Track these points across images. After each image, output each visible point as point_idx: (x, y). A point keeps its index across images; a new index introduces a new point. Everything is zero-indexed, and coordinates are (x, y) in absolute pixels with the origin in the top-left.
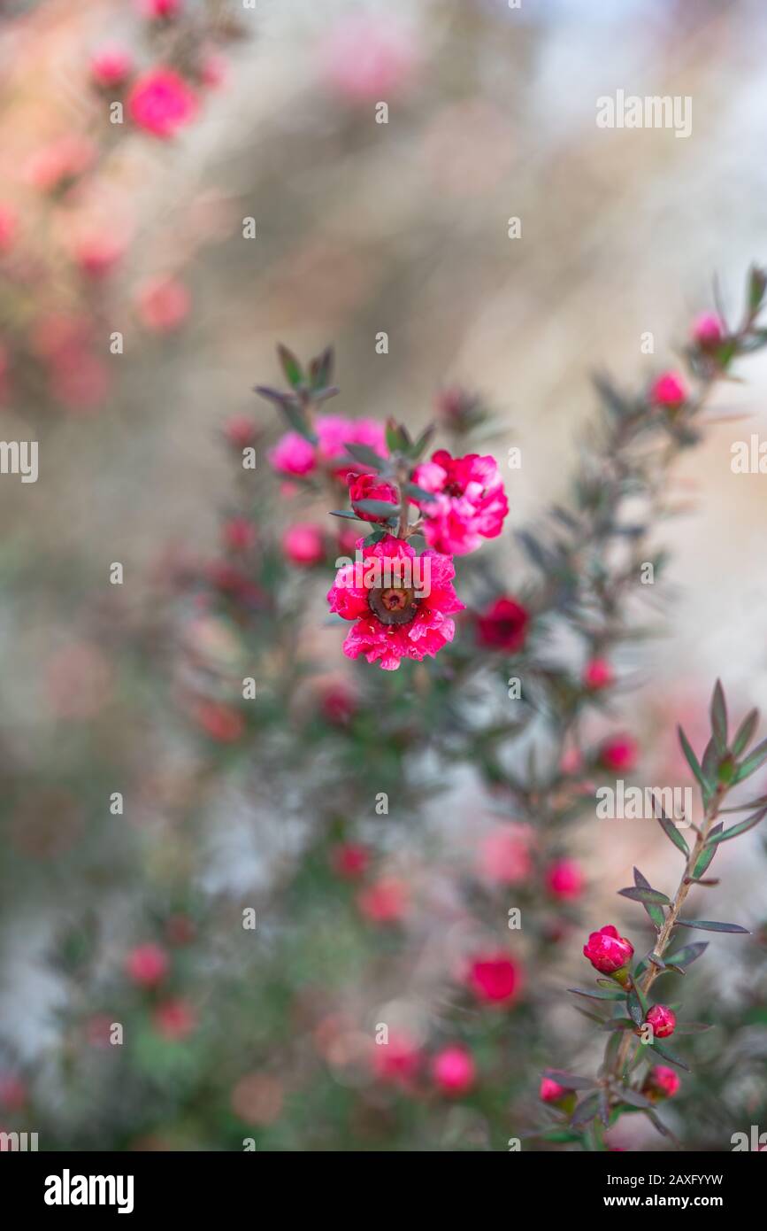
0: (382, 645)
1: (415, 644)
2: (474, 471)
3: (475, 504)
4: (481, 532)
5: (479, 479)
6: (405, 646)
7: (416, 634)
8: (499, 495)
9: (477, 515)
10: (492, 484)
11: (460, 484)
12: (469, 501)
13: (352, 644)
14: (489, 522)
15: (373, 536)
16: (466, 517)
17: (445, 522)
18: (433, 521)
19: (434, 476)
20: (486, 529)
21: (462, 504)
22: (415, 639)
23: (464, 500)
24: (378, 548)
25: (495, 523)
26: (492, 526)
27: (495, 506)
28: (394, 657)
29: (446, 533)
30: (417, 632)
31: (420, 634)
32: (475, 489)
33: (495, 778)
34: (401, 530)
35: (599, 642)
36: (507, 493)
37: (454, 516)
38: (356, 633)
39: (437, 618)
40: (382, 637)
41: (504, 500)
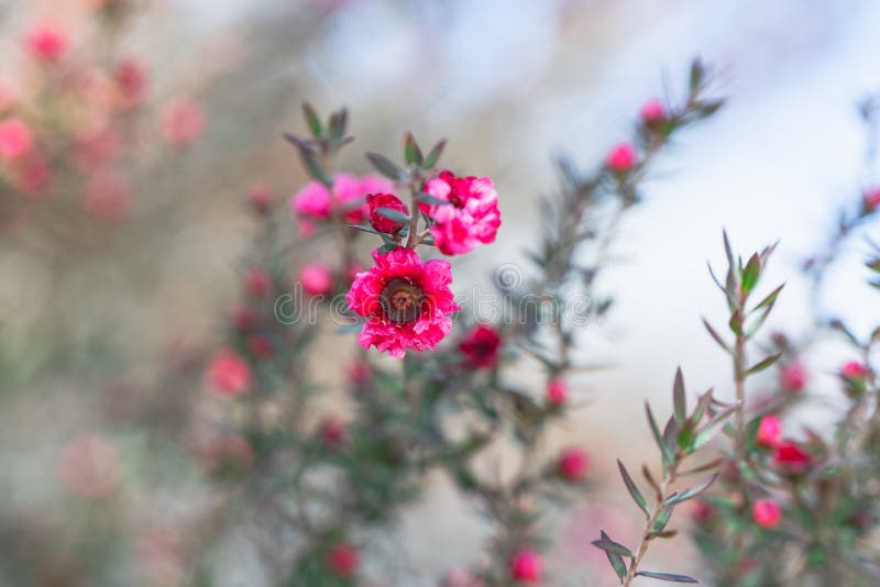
0: (391, 337)
1: (418, 337)
2: (472, 189)
3: (474, 215)
4: (478, 237)
5: (477, 196)
6: (410, 339)
7: (420, 328)
8: (493, 208)
9: (475, 223)
10: (489, 198)
11: (462, 198)
12: (469, 212)
13: (367, 337)
14: (486, 229)
15: (386, 246)
16: (467, 224)
17: (449, 228)
18: (441, 227)
19: (441, 189)
20: (483, 235)
21: (463, 214)
22: (419, 332)
23: (465, 211)
24: (390, 255)
25: (491, 230)
26: (488, 232)
27: (491, 217)
28: (401, 347)
29: (450, 236)
30: (420, 326)
31: (424, 328)
32: (473, 204)
33: (467, 483)
34: (410, 240)
35: (556, 370)
36: (499, 208)
37: (456, 223)
38: (370, 327)
39: (437, 315)
40: (392, 330)
41: (498, 213)
